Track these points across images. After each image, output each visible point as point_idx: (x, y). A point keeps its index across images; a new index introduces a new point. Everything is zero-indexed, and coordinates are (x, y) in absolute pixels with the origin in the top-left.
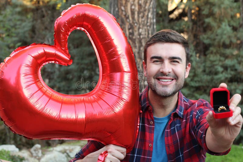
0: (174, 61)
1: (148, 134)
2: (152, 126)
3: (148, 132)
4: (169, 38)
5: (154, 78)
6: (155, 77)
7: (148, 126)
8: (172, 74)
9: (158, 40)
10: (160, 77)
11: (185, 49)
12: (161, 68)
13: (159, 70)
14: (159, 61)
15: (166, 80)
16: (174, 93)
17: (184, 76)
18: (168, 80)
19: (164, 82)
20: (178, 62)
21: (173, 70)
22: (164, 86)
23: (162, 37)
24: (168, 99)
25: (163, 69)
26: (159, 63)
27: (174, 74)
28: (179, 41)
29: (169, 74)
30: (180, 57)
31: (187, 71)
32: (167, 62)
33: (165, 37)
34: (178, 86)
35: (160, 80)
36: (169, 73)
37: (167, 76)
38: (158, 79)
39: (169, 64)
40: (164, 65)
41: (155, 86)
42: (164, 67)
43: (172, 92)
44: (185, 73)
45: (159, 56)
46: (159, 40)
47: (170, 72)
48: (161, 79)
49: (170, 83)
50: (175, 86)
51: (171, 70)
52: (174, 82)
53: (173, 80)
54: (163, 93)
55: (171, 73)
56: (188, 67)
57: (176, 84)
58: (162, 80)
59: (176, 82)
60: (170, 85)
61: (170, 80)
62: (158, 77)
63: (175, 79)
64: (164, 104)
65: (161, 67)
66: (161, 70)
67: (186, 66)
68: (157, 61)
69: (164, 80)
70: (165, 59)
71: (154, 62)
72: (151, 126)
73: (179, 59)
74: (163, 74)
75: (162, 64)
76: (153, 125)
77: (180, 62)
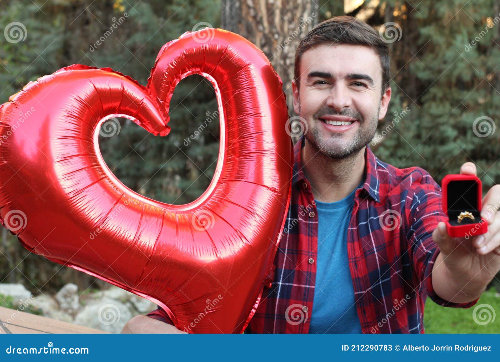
0: (357, 84)
1: (304, 238)
2: (313, 222)
3: (306, 235)
4: (347, 33)
5: (315, 118)
6: (317, 115)
7: (304, 221)
8: (352, 110)
9: (324, 37)
10: (327, 116)
11: (381, 58)
12: (329, 97)
13: (325, 103)
14: (325, 83)
15: (339, 123)
16: (355, 151)
17: (376, 114)
18: (343, 123)
19: (334, 126)
20: (365, 86)
21: (355, 103)
22: (334, 134)
23: (334, 33)
24: (344, 163)
25: (333, 99)
26: (324, 86)
27: (355, 110)
28: (369, 41)
29: (345, 111)
30: (370, 75)
31: (383, 104)
32: (341, 85)
33: (340, 32)
34: (364, 136)
35: (327, 122)
36: (345, 108)
37: (341, 113)
38: (324, 120)
39: (346, 88)
40: (336, 90)
41: (317, 133)
42: (336, 94)
43: (351, 148)
44: (379, 109)
45: (326, 71)
46: (327, 38)
47: (347, 107)
48: (329, 119)
49: (346, 128)
50: (357, 135)
51: (349, 103)
52: (356, 126)
53: (355, 123)
54: (331, 149)
55: (349, 108)
56: (385, 95)
57: (360, 132)
58: (331, 122)
59: (360, 126)
60: (347, 133)
61: (347, 123)
62: (323, 117)
63: (358, 121)
64: (336, 174)
65: (330, 95)
66: (329, 102)
67: (382, 94)
68: (321, 83)
69: (335, 123)
70: (338, 78)
71: (315, 83)
72: (311, 222)
73: (368, 78)
74: (334, 109)
75: (331, 88)
76: (316, 219)
77: (369, 86)
